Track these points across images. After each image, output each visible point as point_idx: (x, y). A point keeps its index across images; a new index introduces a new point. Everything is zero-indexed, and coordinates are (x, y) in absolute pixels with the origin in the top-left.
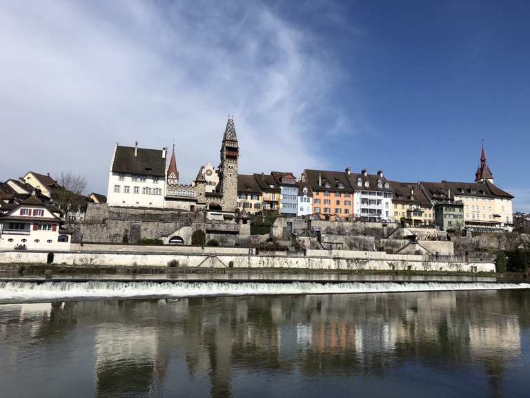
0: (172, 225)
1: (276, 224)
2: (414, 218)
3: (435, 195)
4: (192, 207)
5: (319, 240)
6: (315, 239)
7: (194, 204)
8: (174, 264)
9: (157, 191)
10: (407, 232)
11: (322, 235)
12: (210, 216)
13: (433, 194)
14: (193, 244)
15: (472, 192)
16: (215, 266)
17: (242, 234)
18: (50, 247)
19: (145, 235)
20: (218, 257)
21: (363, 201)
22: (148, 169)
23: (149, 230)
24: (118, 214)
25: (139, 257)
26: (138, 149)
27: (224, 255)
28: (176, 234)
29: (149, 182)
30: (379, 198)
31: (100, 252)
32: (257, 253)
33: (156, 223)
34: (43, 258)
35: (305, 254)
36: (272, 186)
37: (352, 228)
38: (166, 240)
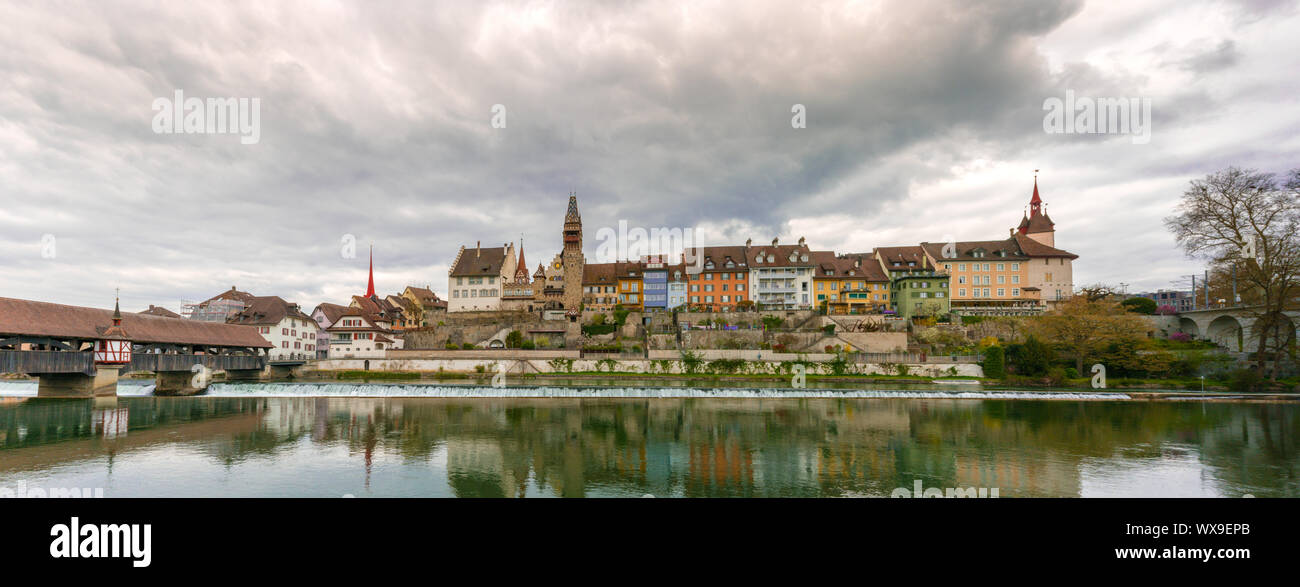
0: (492, 328)
1: (627, 320)
2: (850, 301)
3: (897, 265)
4: (531, 308)
5: (679, 338)
6: (674, 336)
7: (531, 303)
8: (480, 369)
9: (494, 292)
10: (826, 321)
11: (683, 332)
12: (548, 315)
13: (893, 263)
14: (509, 348)
15: (976, 255)
16: (526, 372)
17: (571, 334)
18: (369, 355)
19: (468, 340)
20: (530, 361)
21: (763, 281)
22: (485, 270)
23: (470, 334)
24: (454, 320)
25: (446, 362)
26: (481, 250)
27: (537, 359)
28: (496, 337)
29: (486, 284)
30: (789, 275)
31: (409, 359)
32: (582, 356)
33: (477, 327)
34: (360, 366)
35: (646, 356)
36: (632, 274)
37: (738, 321)
38: (485, 344)
